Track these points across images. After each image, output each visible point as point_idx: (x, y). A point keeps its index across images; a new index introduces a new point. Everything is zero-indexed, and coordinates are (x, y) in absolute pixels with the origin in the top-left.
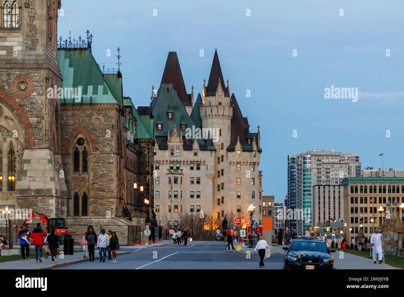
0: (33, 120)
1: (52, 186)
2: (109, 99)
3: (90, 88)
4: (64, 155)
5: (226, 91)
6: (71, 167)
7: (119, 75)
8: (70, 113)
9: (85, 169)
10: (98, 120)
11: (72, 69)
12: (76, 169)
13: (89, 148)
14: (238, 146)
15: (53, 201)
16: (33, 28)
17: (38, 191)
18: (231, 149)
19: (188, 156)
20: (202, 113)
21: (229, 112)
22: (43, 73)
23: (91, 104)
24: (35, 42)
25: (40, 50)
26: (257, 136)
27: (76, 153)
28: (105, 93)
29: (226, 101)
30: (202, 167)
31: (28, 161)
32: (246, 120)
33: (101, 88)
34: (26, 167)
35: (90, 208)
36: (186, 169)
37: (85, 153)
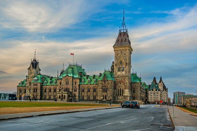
0: (126, 85)
1: (129, 95)
2: (139, 82)
3: (136, 80)
4: (132, 90)
5: (162, 82)
6: (133, 92)
7: (141, 78)
8: (132, 84)
9: (135, 93)
10: (137, 85)
11: (133, 77)
12: (133, 93)
13: (136, 89)
14: (164, 90)
15: (129, 97)
16: (126, 70)
17: (126, 96)
18: (163, 91)
19: (156, 92)
20: (159, 85)
21: (163, 85)
22: (127, 78)
23: (136, 82)
24: (126, 73)
25: (127, 74)
26: (167, 89)
27: (133, 90)
28: (138, 81)
29: (162, 84)
30: (159, 94)
31: (125, 91)
32: (165, 86)
33: (137, 80)
34: (125, 92)
35: (135, 99)
36: (156, 94)
37: (135, 90)
